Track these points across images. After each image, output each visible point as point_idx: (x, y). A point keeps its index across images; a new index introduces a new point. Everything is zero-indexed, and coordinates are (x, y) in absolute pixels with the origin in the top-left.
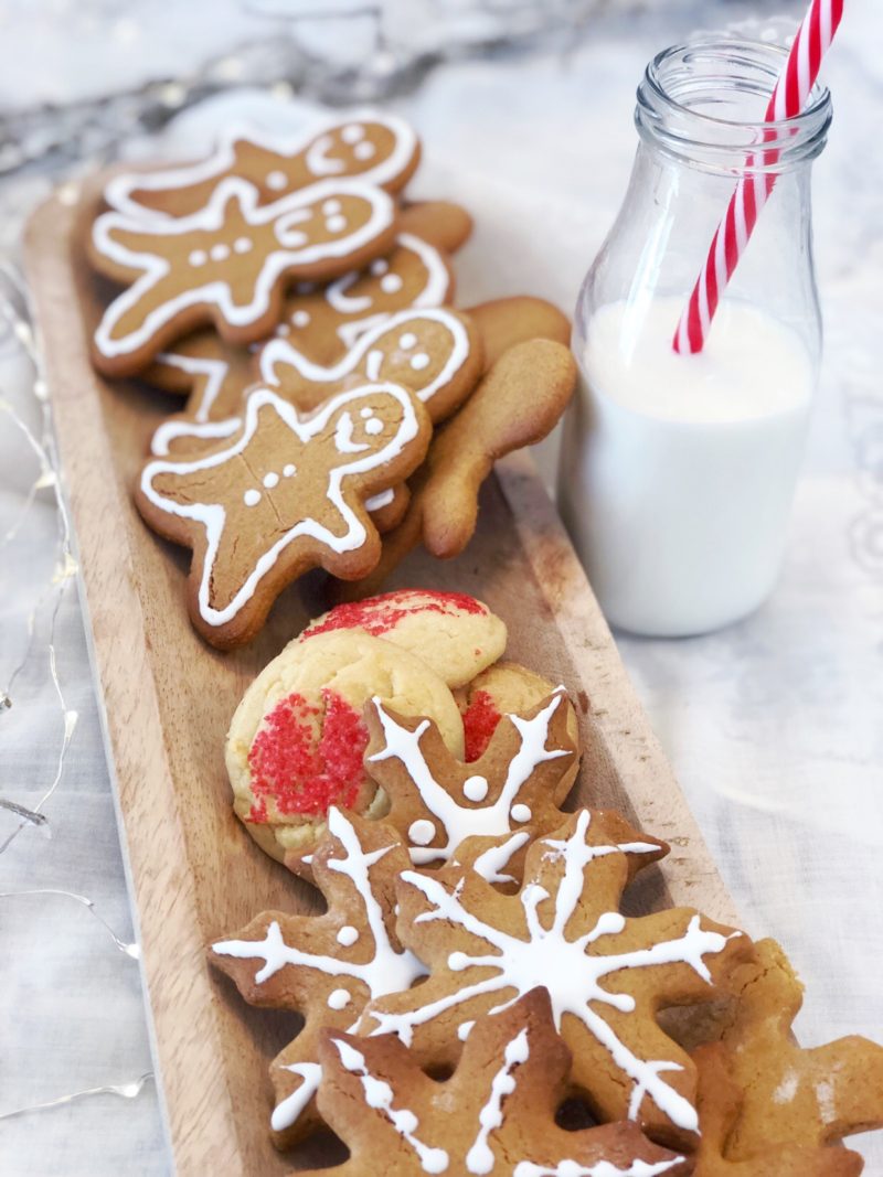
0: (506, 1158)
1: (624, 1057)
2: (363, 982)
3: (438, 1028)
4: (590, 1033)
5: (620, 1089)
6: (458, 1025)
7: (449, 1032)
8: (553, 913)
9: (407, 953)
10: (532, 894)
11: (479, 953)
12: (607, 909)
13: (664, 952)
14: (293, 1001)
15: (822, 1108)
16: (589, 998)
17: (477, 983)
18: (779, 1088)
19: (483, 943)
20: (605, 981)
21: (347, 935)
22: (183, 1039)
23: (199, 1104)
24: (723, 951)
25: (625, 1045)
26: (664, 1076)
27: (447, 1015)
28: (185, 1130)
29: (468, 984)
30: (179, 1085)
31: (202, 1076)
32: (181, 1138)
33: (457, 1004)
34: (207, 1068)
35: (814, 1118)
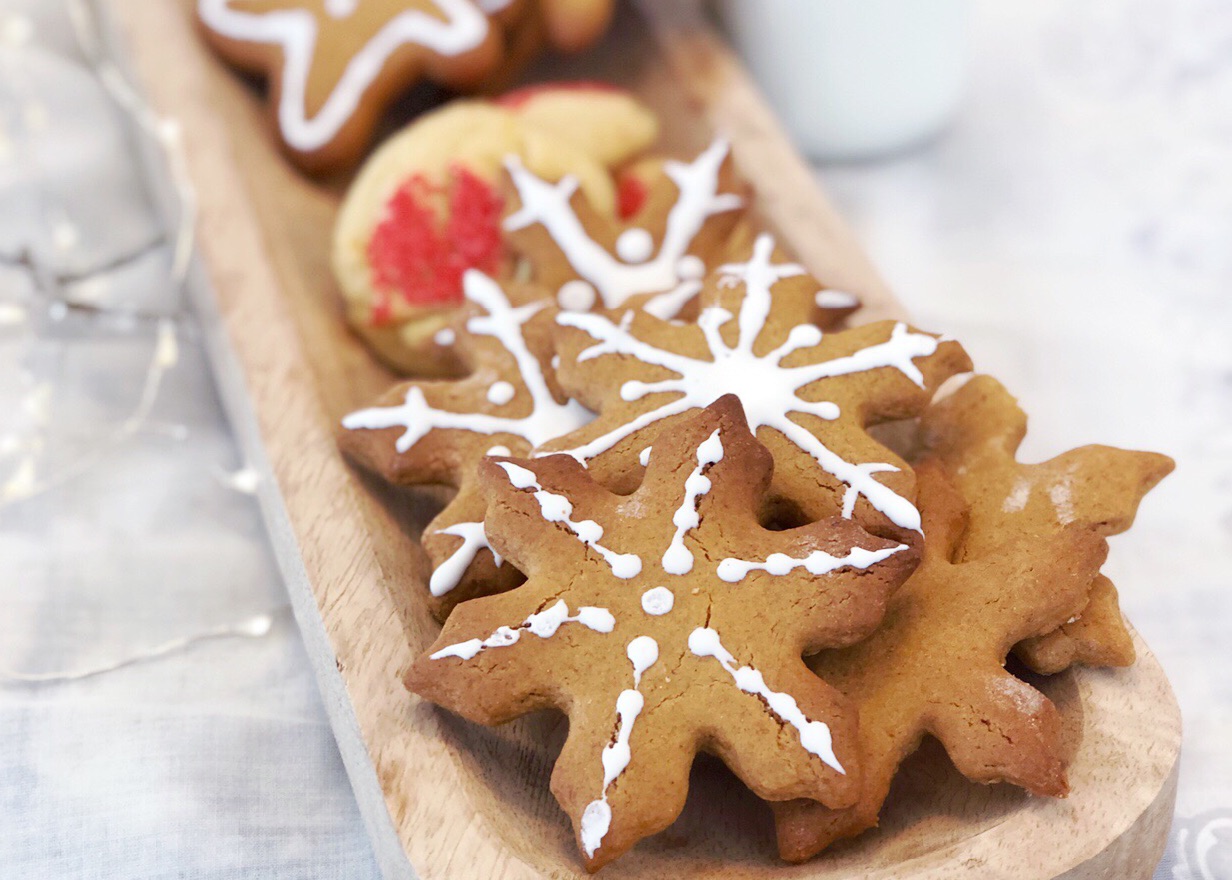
0: (707, 556)
1: (831, 462)
2: (523, 438)
3: (615, 458)
4: (792, 443)
5: (831, 494)
6: (639, 452)
7: (630, 460)
8: (737, 332)
9: (572, 403)
10: (712, 318)
11: (657, 379)
12: (798, 323)
13: (868, 358)
14: (443, 467)
15: (1058, 510)
16: (787, 409)
17: (658, 408)
18: (1009, 499)
19: (660, 370)
20: (801, 392)
21: (500, 392)
22: (319, 517)
23: (346, 573)
24: (935, 354)
25: (832, 451)
26: (878, 476)
27: (624, 444)
28: (331, 598)
29: (647, 411)
30: (320, 557)
31: (345, 549)
32: (328, 604)
33: (636, 432)
34: (349, 542)
35: (1050, 521)
